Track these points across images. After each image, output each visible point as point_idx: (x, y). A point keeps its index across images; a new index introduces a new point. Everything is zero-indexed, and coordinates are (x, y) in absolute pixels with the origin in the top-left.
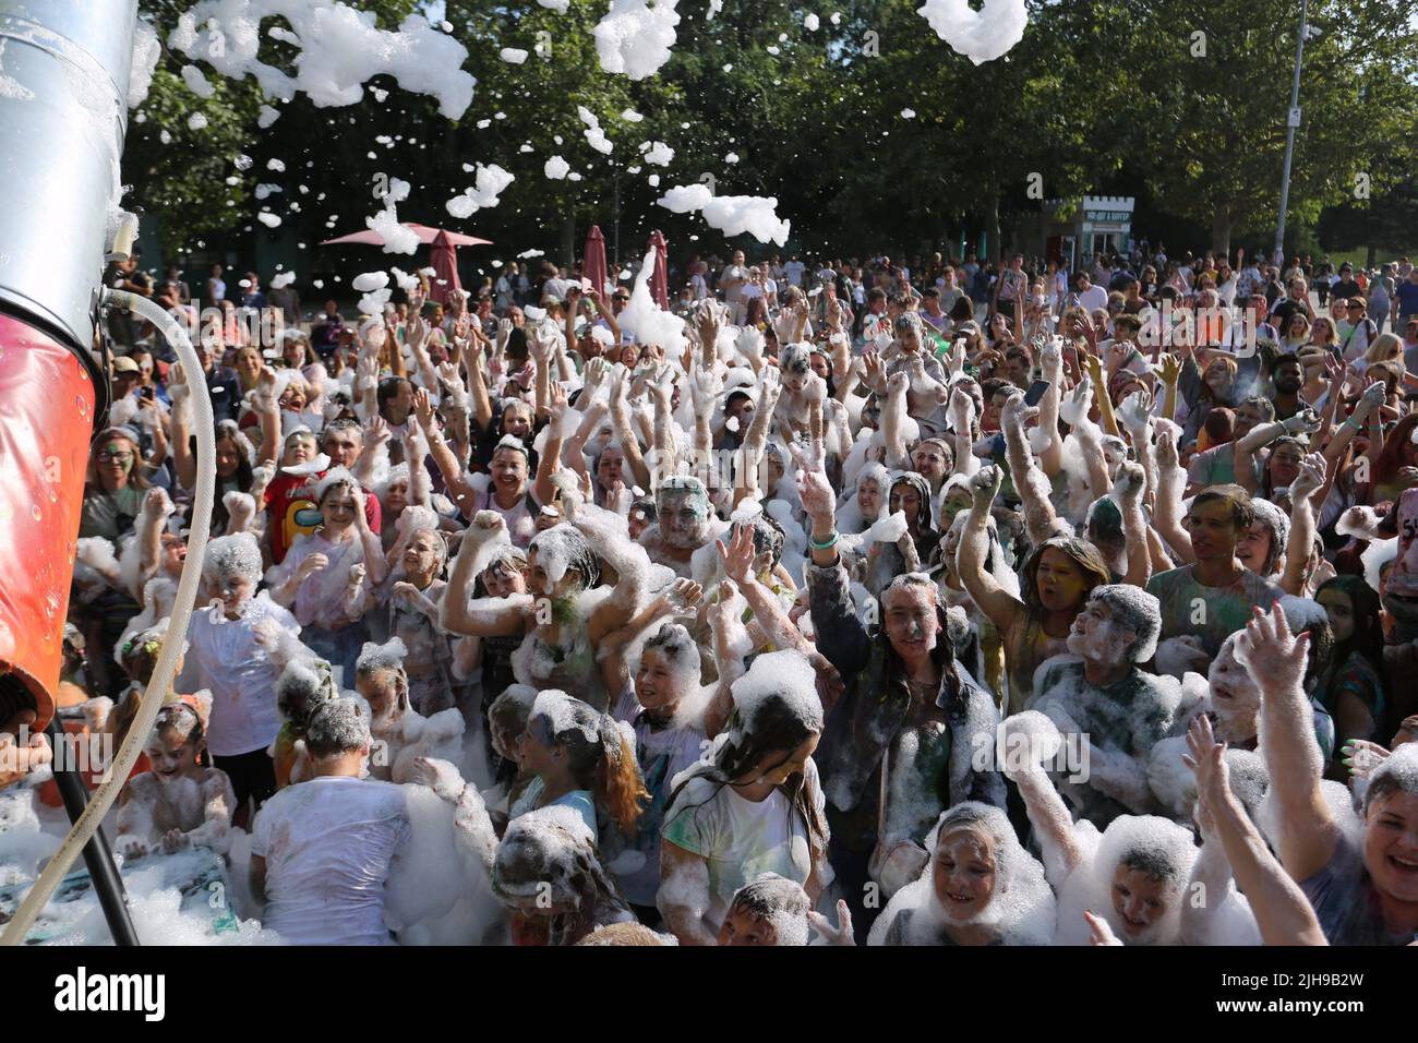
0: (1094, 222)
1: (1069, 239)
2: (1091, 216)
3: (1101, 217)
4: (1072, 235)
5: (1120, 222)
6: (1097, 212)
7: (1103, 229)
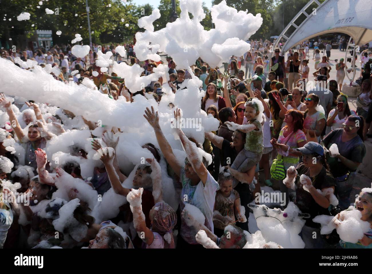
0: (41, 37)
1: (35, 42)
2: (40, 36)
3: (43, 36)
4: (35, 41)
5: (49, 37)
6: (42, 34)
7: (44, 39)
